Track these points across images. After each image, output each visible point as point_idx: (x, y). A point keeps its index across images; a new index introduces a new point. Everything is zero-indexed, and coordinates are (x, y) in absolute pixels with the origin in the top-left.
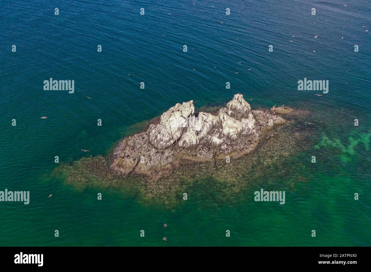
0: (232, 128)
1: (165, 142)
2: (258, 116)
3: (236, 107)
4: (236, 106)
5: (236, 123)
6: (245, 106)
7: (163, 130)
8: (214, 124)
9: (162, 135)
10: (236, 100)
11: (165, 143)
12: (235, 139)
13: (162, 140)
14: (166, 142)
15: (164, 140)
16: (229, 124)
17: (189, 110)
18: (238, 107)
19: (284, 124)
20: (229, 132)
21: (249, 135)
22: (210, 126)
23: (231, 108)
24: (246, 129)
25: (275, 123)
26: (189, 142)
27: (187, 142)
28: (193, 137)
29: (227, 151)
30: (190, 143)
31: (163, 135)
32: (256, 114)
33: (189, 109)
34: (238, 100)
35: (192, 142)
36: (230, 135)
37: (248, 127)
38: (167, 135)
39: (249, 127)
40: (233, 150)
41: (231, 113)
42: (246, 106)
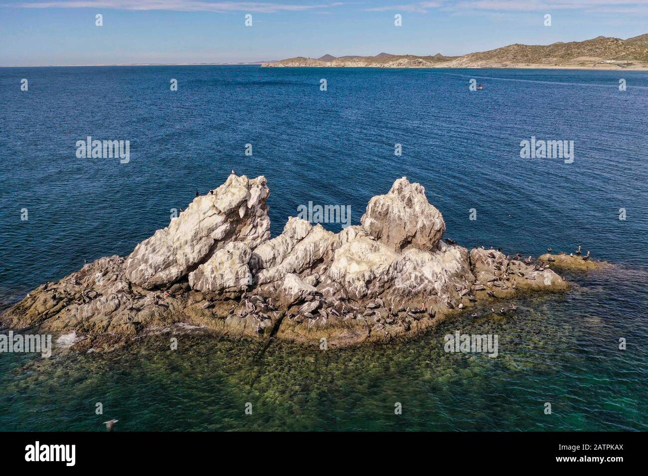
0: (358, 263)
1: (151, 265)
2: (483, 262)
3: (387, 210)
4: (388, 206)
5: (377, 253)
6: (422, 212)
7: (159, 236)
8: (321, 251)
9: (150, 249)
10: (396, 192)
11: (151, 271)
12: (357, 293)
13: (146, 261)
14: (153, 266)
15: (150, 262)
16: (353, 251)
17: (237, 193)
18: (396, 211)
19: (561, 293)
20: (346, 270)
21: (417, 294)
22: (306, 255)
23: (373, 211)
24: (413, 276)
25: (531, 285)
26: (213, 276)
27: (205, 274)
28: (227, 265)
29: (314, 321)
30: (215, 278)
31: (154, 250)
32: (477, 256)
33: (239, 191)
34: (399, 193)
35: (222, 278)
36: (347, 279)
37: (420, 272)
38: (164, 249)
39: (424, 272)
40: (337, 322)
41: (371, 223)
42: (425, 212)
